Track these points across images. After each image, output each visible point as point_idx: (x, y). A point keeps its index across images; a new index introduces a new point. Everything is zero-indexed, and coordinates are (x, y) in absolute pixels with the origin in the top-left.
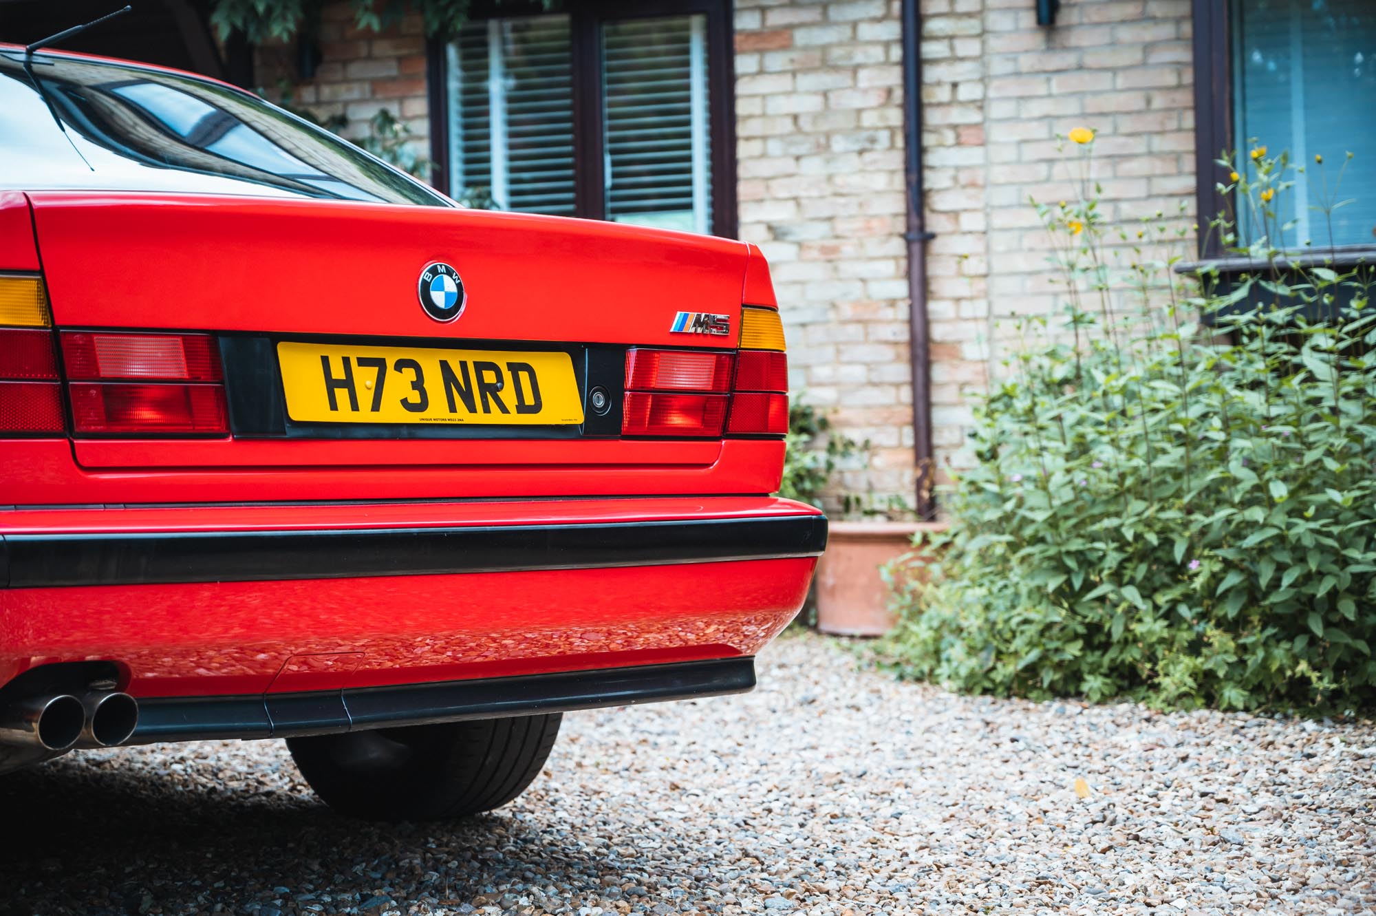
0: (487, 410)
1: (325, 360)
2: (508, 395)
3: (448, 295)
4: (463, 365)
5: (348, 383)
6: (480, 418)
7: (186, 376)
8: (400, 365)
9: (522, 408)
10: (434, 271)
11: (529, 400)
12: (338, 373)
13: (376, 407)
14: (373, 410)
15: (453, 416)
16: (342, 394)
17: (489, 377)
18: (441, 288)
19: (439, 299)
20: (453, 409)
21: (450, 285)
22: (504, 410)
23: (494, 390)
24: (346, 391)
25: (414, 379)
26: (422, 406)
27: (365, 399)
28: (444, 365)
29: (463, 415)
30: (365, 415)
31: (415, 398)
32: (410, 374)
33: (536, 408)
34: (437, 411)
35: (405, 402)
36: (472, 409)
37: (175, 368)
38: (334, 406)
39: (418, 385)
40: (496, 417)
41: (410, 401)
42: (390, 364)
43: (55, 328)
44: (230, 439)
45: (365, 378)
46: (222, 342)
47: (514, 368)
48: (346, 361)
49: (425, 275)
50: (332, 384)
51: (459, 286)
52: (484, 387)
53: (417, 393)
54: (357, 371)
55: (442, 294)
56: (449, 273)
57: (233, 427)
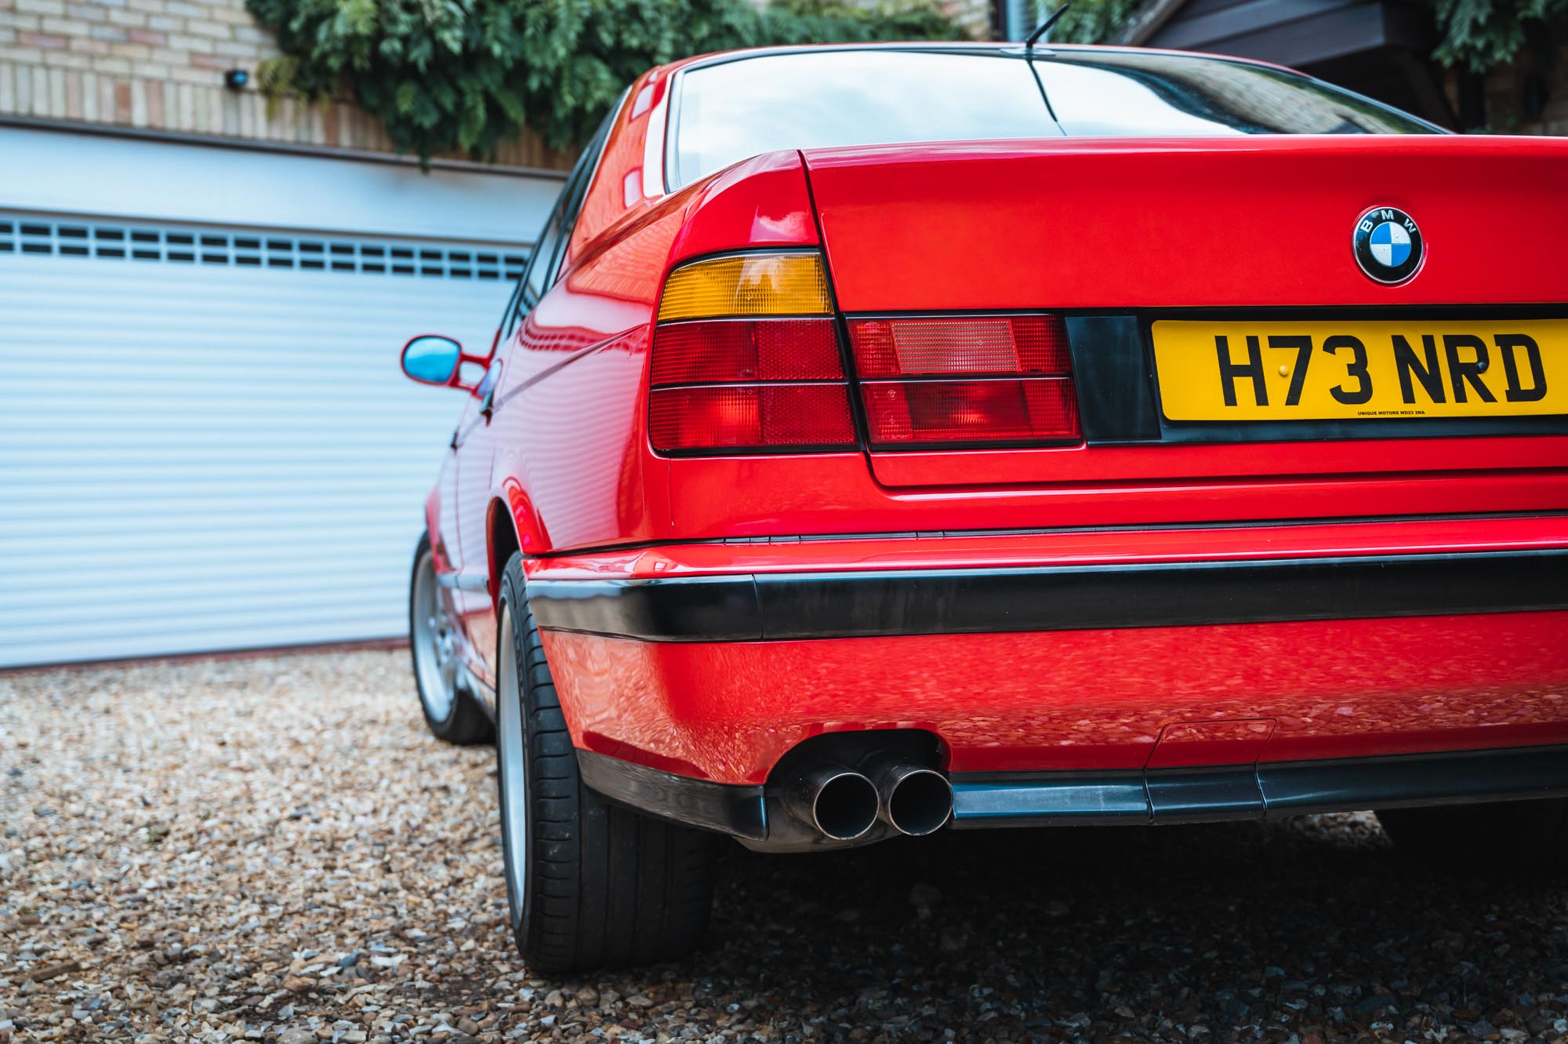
0: (1461, 397)
1: (1222, 344)
2: (1495, 378)
3: (1396, 249)
4: (1428, 342)
5: (1254, 370)
6: (1450, 408)
7: (1018, 368)
8: (1331, 345)
9: (1515, 393)
10: (1378, 220)
11: (1527, 382)
12: (1239, 355)
13: (1293, 398)
14: (1288, 403)
15: (1409, 407)
16: (1244, 386)
17: (1467, 355)
18: (1386, 239)
19: (1383, 254)
20: (1409, 397)
21: (1400, 235)
22: (1487, 397)
23: (1473, 372)
24: (1250, 380)
25: (1353, 361)
26: (1365, 395)
27: (1278, 389)
28: (1400, 343)
29: (1424, 405)
30: (1277, 409)
31: (1352, 385)
32: (1347, 355)
33: (1539, 392)
34: (1386, 401)
35: (1337, 393)
36: (1438, 396)
37: (1006, 361)
38: (1230, 399)
39: (1359, 368)
40: (1475, 407)
41: (1345, 390)
42: (1318, 343)
43: (839, 314)
44: (1084, 447)
45: (1279, 364)
46: (1072, 325)
47: (1506, 343)
48: (1253, 343)
49: (1363, 225)
50: (1229, 372)
51: (1414, 236)
52: (1457, 369)
53: (1356, 379)
54: (1267, 353)
55: (1389, 247)
56: (1399, 219)
57: (1088, 432)
